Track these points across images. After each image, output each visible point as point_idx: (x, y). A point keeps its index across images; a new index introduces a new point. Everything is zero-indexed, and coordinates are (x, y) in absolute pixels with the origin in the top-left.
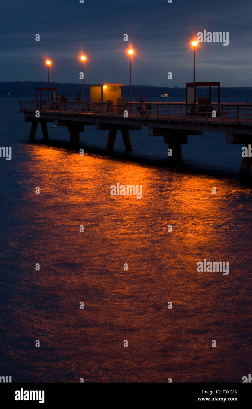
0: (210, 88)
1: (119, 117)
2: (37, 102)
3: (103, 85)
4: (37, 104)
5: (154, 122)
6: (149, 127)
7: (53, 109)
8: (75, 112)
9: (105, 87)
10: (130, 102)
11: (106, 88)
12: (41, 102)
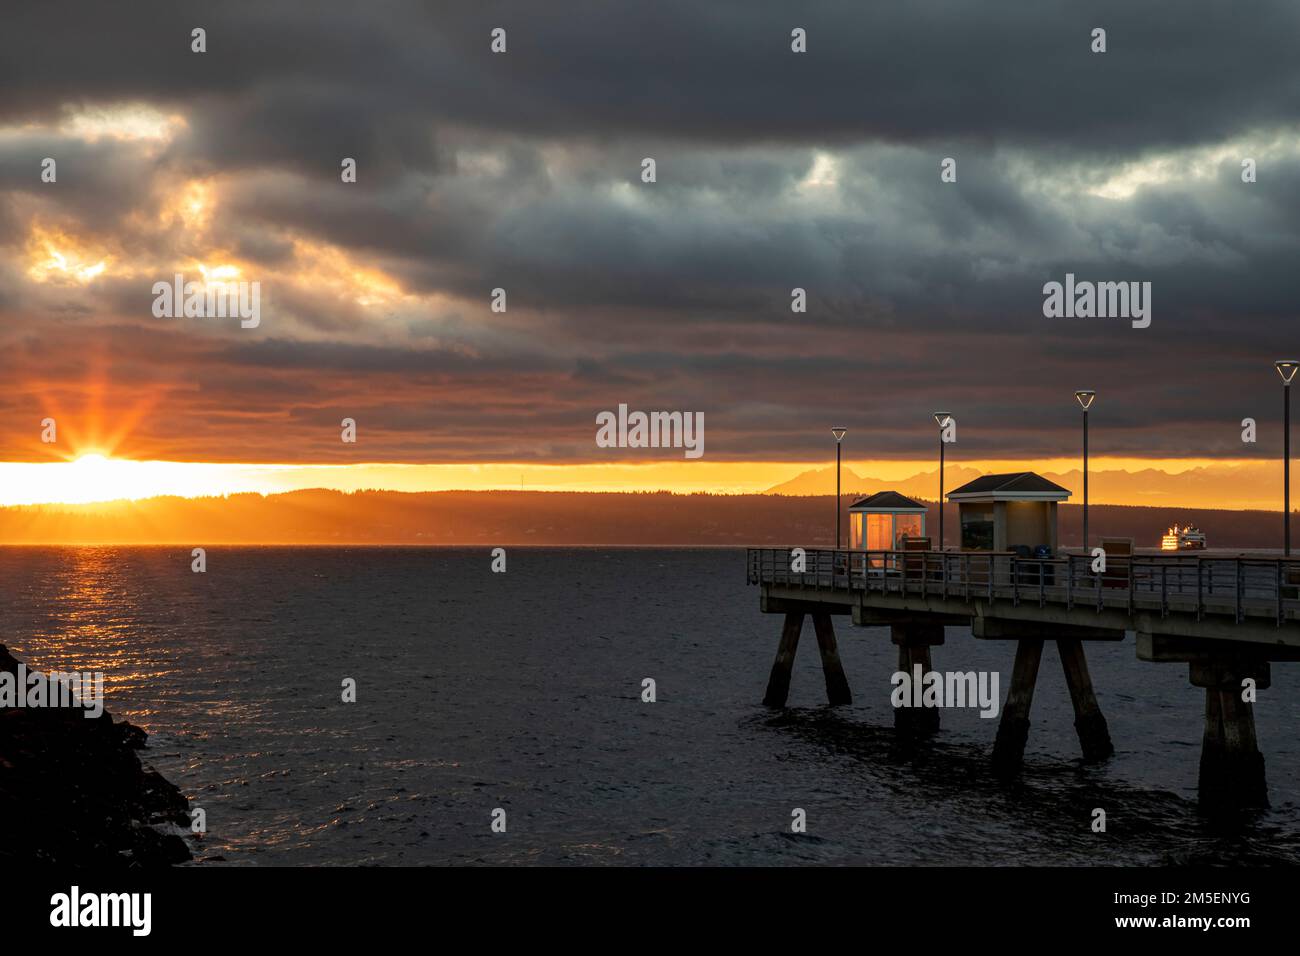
5: (1155, 614)
6: (1140, 632)
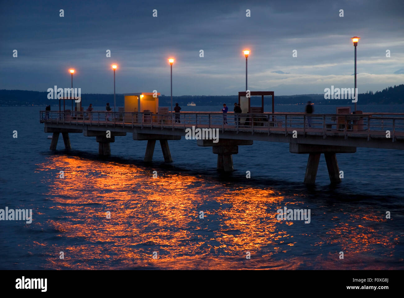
0: (263, 97)
1: (163, 127)
2: (60, 112)
3: (141, 94)
4: (60, 114)
7: (76, 119)
8: (108, 122)
9: (142, 96)
10: (171, 112)
11: (143, 98)
12: (64, 112)
